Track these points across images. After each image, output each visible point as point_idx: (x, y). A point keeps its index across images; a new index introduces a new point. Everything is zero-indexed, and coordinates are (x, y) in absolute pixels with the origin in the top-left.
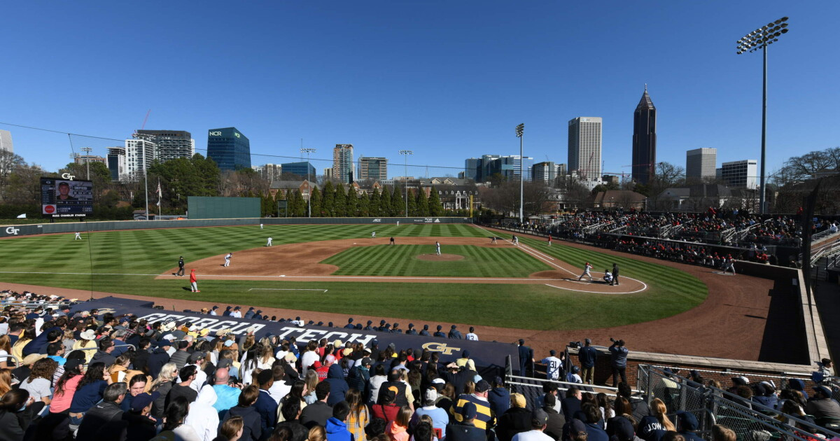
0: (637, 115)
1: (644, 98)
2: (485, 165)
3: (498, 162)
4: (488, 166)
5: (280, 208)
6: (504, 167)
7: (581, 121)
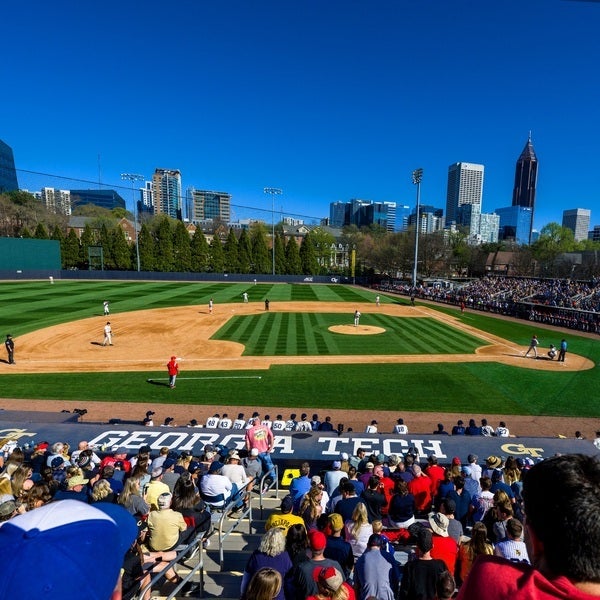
0: (519, 166)
1: (527, 148)
2: (354, 212)
3: (370, 209)
4: (357, 213)
5: (92, 257)
6: (376, 216)
7: (463, 167)
